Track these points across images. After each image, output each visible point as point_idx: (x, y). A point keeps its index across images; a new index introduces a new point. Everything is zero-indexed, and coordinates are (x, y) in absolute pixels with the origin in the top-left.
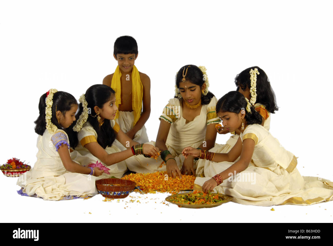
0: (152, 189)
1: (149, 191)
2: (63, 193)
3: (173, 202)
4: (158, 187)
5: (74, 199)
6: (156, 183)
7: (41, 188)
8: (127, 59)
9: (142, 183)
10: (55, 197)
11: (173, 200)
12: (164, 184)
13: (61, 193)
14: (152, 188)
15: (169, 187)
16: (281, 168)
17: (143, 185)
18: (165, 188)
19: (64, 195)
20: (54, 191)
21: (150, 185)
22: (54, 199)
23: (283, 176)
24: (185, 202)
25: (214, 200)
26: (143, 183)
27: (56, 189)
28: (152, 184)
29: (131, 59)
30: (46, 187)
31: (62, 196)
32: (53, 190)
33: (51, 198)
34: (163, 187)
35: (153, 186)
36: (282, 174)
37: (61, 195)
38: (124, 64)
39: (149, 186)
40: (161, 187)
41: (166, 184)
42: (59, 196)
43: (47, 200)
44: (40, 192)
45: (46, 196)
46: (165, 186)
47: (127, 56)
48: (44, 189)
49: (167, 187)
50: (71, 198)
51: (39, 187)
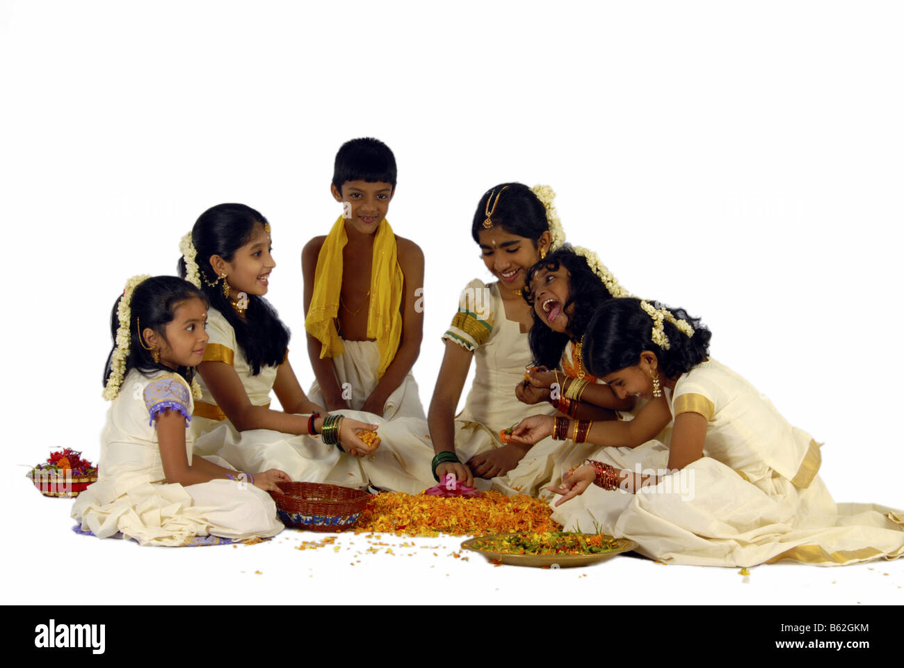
0: (429, 527)
1: (420, 532)
2: (191, 528)
3: (481, 549)
4: (445, 522)
5: (220, 544)
6: (439, 512)
7: (130, 514)
8: (371, 197)
9: (403, 512)
10: (171, 538)
11: (480, 546)
12: (462, 515)
13: (185, 528)
14: (429, 525)
15: (473, 523)
16: (775, 475)
17: (405, 516)
18: (464, 524)
19: (194, 534)
20: (166, 521)
21: (424, 516)
22: (166, 542)
23: (781, 497)
24: (512, 549)
25: (589, 547)
26: (405, 513)
27: (170, 518)
28: (429, 515)
29: (381, 197)
30: (145, 512)
31: (190, 537)
32: (162, 519)
33: (158, 539)
34: (458, 521)
35: (430, 519)
36: (778, 493)
37: (187, 534)
38: (363, 209)
39: (421, 519)
40: (454, 521)
41: (465, 516)
42: (181, 534)
43: (149, 545)
44: (130, 525)
45: (147, 535)
46: (465, 520)
47: (371, 188)
48: (141, 516)
49: (468, 523)
50: (214, 542)
51: (126, 513)
